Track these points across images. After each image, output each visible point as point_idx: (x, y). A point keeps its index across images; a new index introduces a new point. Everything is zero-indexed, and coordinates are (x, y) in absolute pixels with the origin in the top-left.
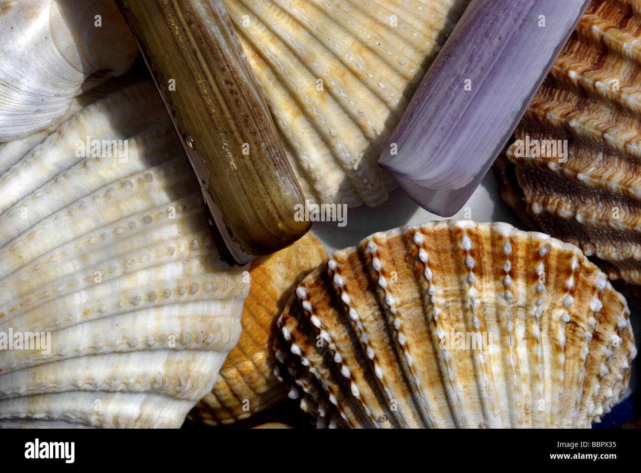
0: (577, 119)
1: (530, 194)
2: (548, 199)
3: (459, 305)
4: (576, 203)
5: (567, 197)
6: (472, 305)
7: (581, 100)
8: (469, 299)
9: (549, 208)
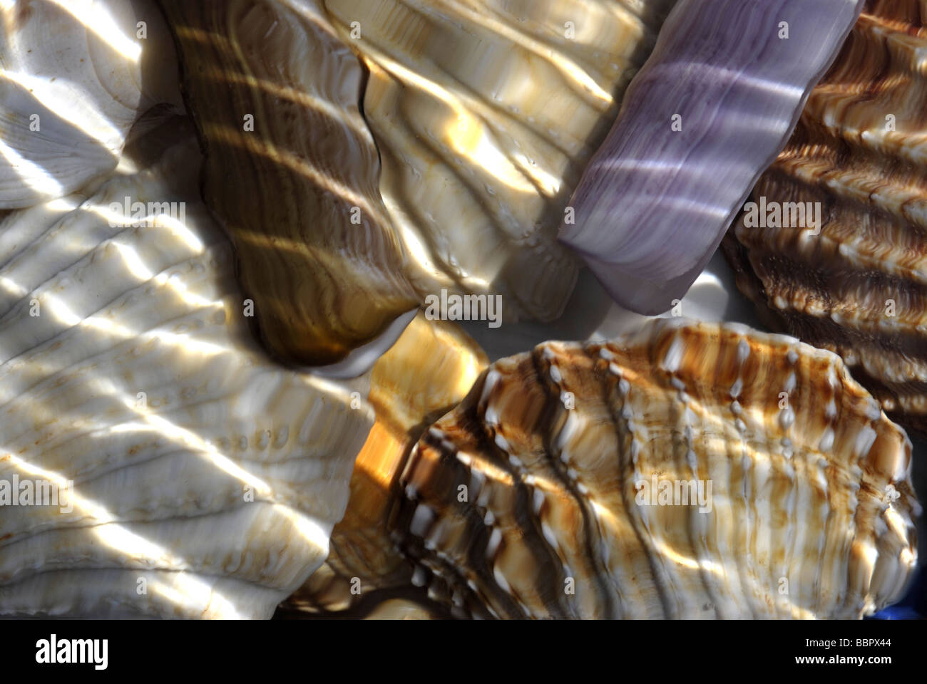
0: (838, 179)
1: (772, 286)
2: (794, 294)
3: (669, 437)
4: (830, 301)
5: (818, 293)
6: (688, 437)
7: (842, 158)
8: (683, 428)
9: (795, 304)
